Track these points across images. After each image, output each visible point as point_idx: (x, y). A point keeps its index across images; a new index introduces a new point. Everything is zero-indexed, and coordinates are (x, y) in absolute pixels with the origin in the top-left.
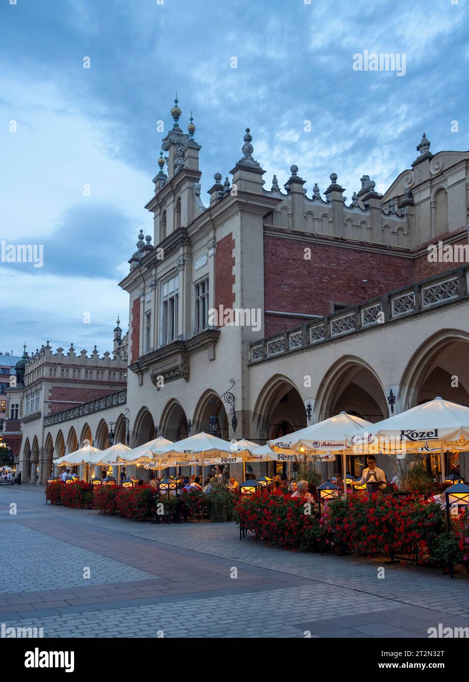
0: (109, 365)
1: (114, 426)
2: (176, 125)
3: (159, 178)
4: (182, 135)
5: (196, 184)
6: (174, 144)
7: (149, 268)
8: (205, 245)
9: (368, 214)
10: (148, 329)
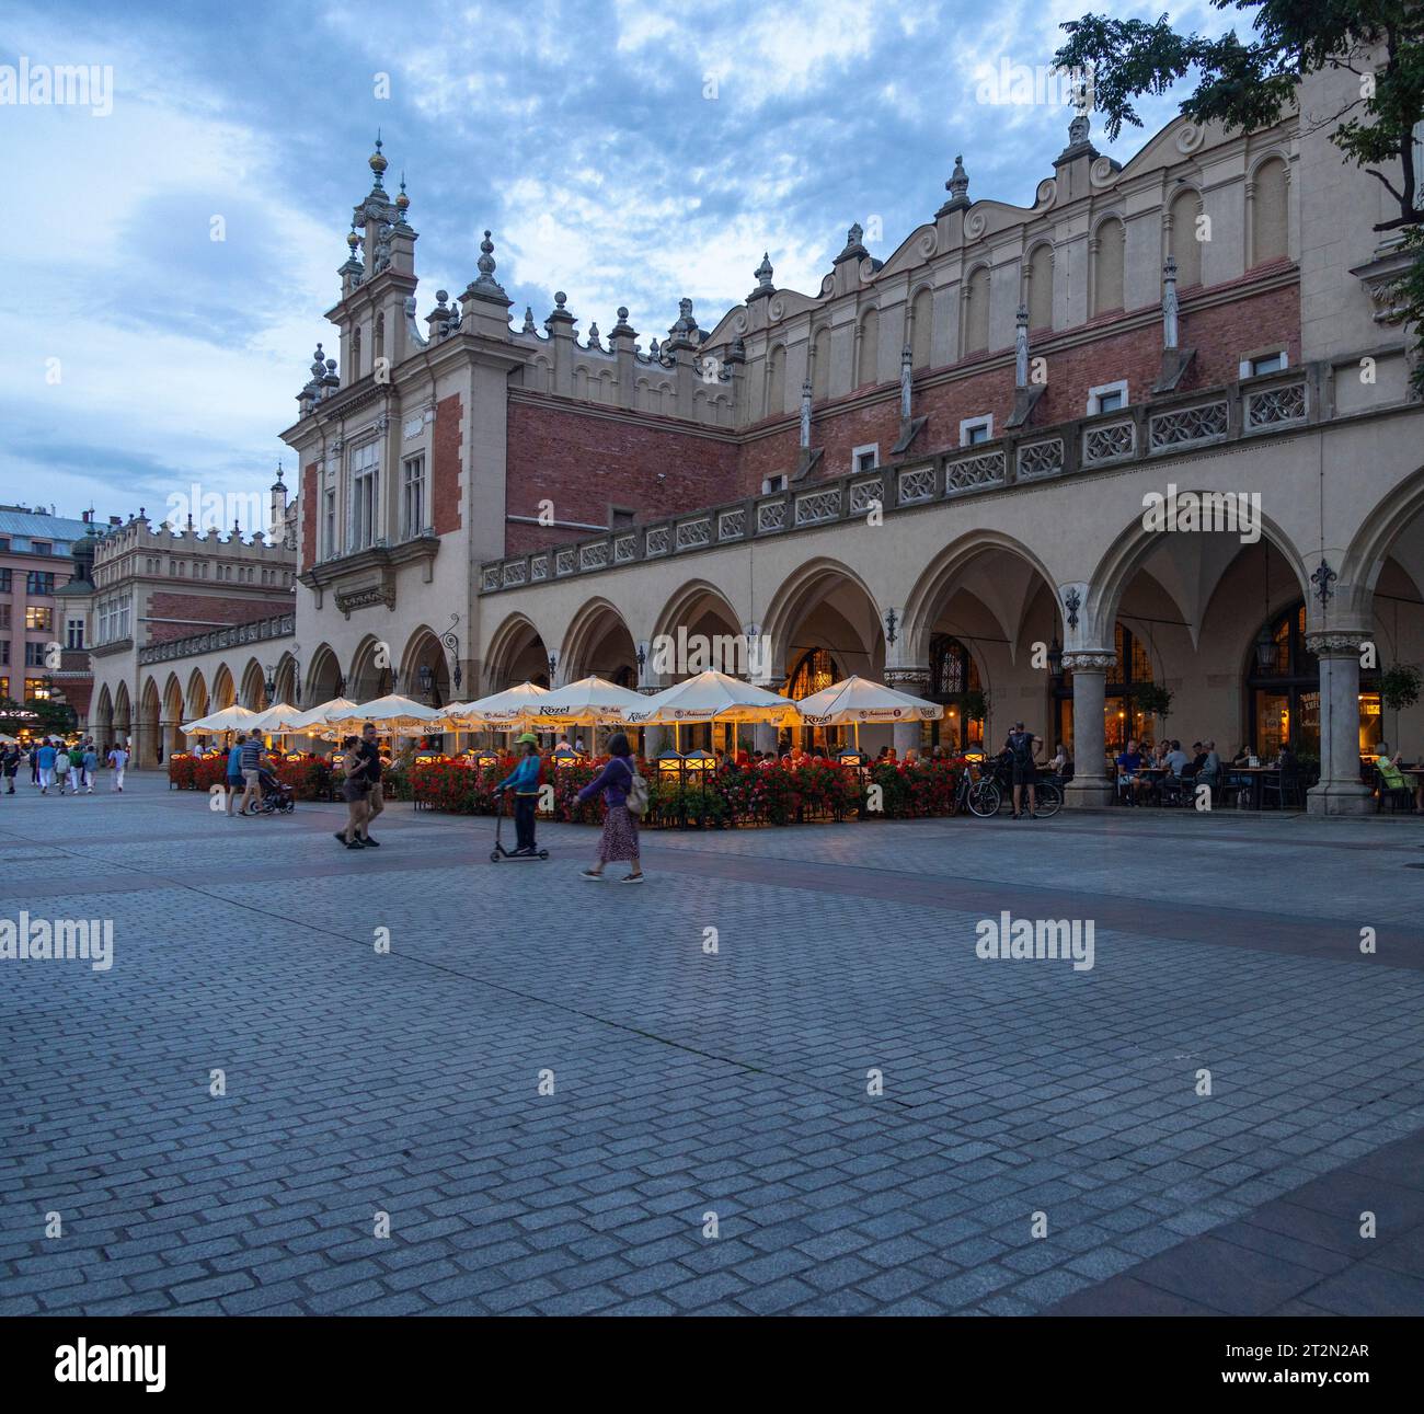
0: (263, 556)
1: (273, 673)
2: (378, 186)
3: (350, 269)
4: (388, 206)
5: (408, 298)
6: (374, 220)
7: (330, 419)
8: (420, 403)
9: (673, 372)
10: (331, 517)
